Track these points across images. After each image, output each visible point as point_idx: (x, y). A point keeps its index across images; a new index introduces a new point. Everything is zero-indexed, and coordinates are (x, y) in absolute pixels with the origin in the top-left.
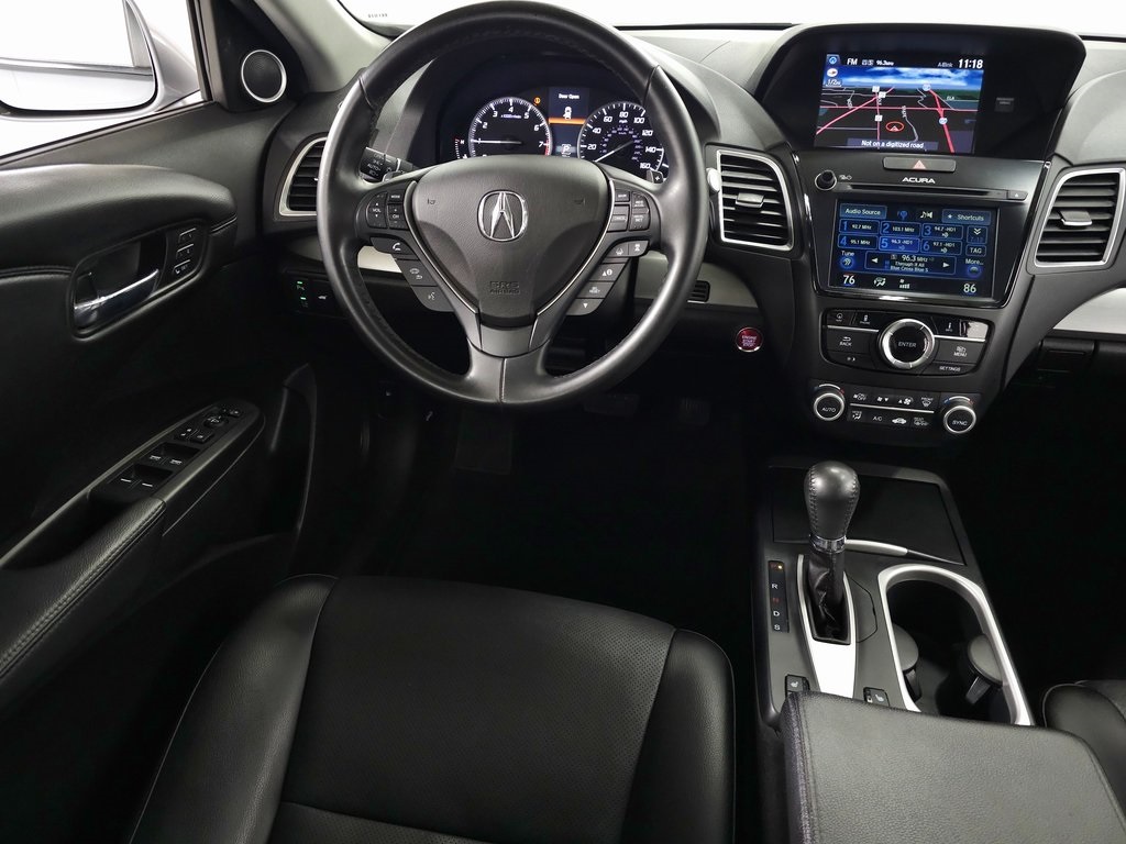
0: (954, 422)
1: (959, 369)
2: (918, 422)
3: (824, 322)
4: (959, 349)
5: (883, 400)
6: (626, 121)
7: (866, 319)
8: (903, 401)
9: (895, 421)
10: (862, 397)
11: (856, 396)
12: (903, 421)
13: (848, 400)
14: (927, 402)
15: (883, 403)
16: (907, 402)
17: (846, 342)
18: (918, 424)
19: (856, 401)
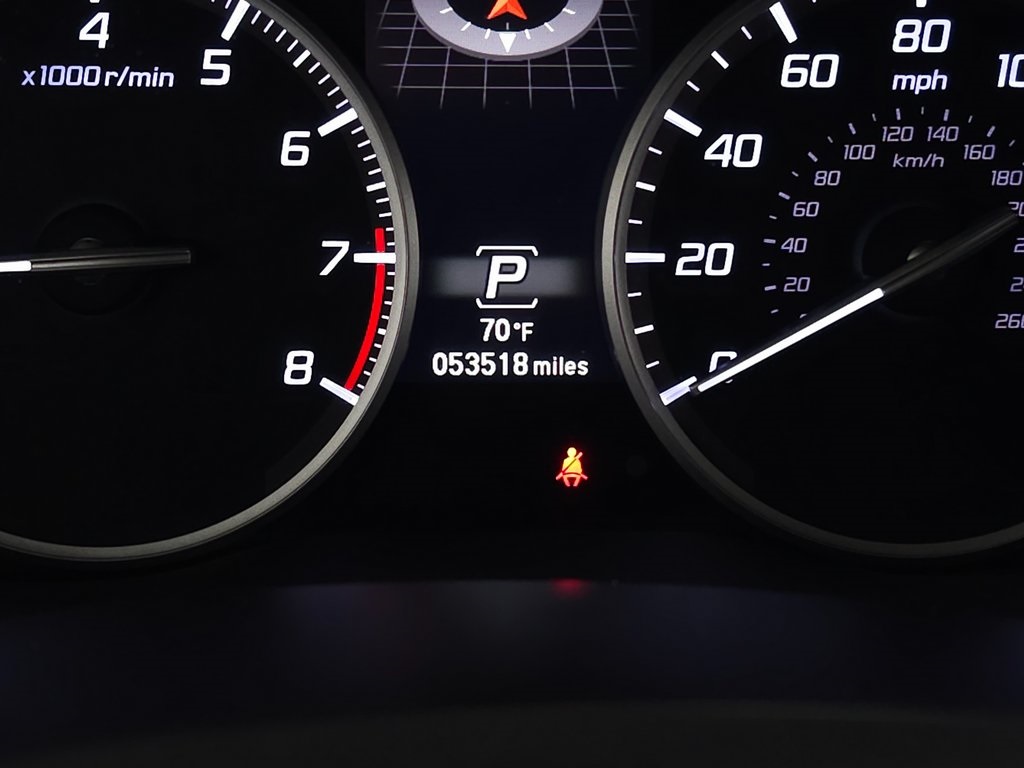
6: (935, 80)
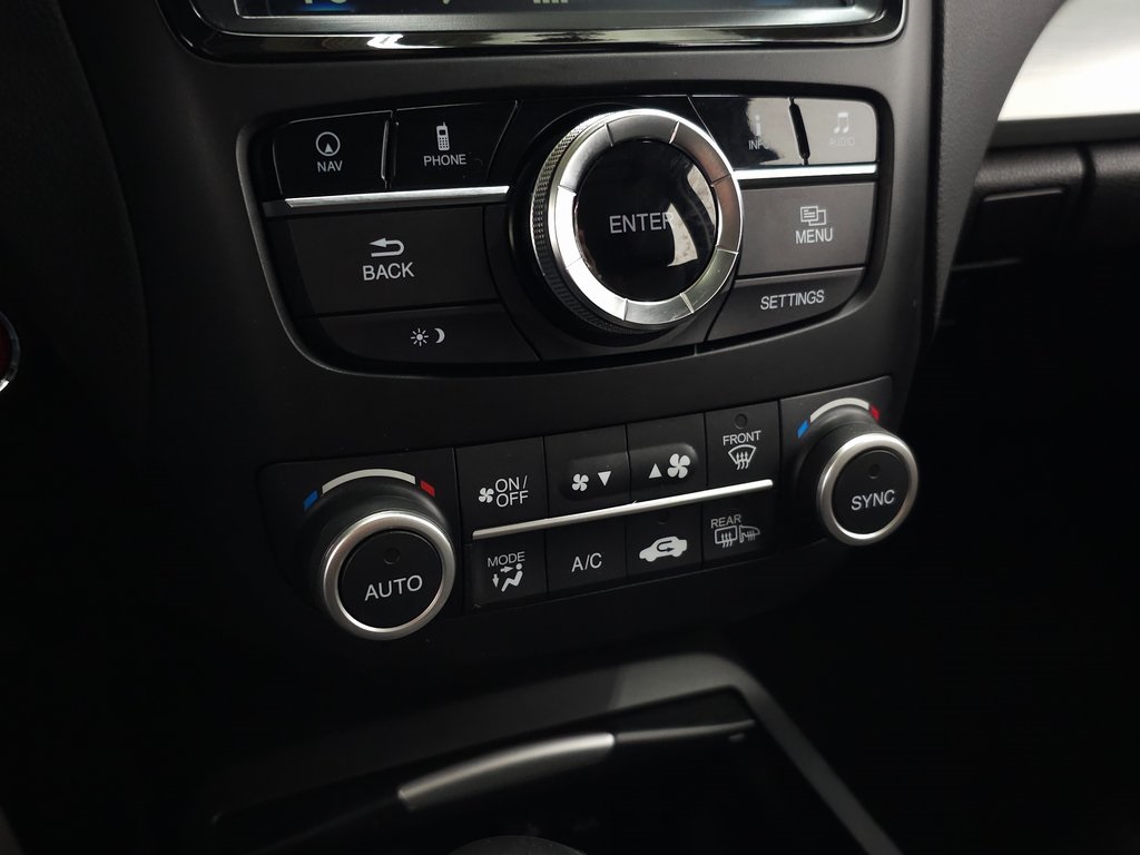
0: (858, 503)
1: (818, 297)
2: (729, 535)
3: (266, 190)
4: (809, 214)
5: (594, 483)
7: (443, 142)
8: (664, 466)
9: (650, 554)
10: (512, 490)
11: (486, 495)
12: (678, 547)
13: (460, 519)
14: (742, 447)
15: (597, 496)
16: (679, 465)
17: (387, 262)
18: (727, 541)
19: (494, 515)
